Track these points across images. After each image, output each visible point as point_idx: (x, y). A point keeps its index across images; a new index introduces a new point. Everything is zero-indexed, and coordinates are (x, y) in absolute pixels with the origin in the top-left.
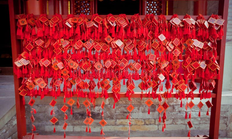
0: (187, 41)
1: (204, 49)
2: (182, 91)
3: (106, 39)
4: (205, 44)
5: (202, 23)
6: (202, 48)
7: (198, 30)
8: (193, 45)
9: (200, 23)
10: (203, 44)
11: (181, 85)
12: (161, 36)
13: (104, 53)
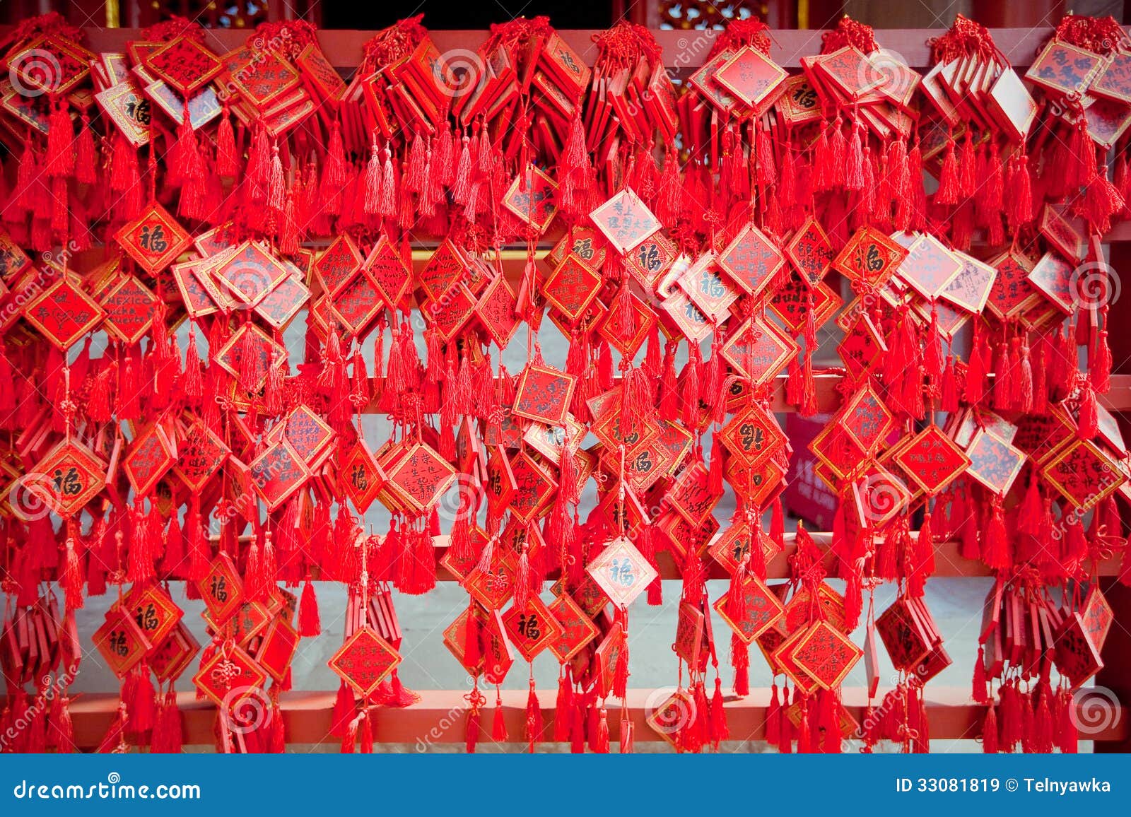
0: (851, 247)
1: (999, 313)
2: (812, 689)
3: (126, 238)
4: (1005, 272)
5: (973, 89)
6: (976, 305)
7: (943, 154)
8: (899, 284)
9: (957, 88)
10: (989, 272)
11: (807, 634)
12: (618, 207)
13: (122, 365)
